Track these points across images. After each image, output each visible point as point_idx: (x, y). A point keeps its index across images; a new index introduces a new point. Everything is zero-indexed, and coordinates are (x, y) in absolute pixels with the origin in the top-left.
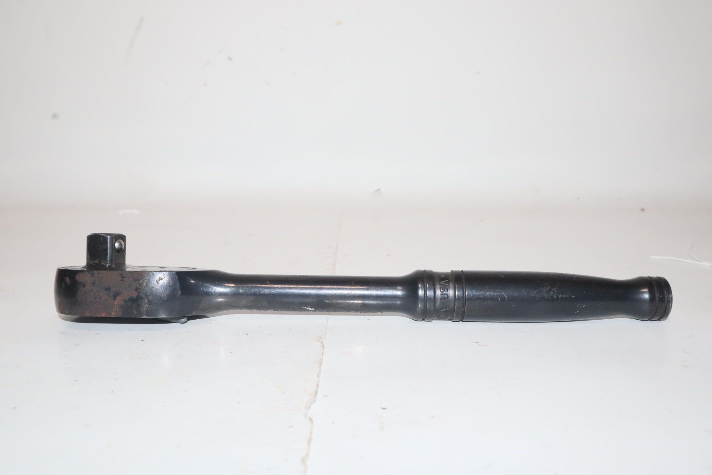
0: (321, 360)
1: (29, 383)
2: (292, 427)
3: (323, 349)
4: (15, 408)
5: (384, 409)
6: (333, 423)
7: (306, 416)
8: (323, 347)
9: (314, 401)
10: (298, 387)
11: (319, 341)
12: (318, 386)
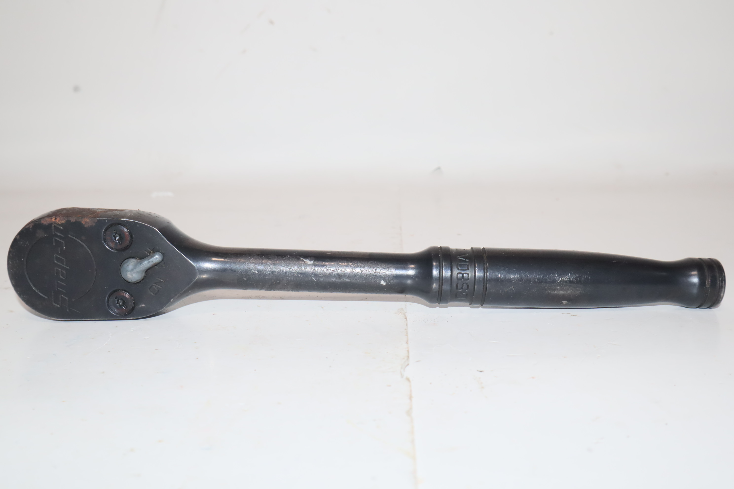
0: (406, 329)
1: (109, 352)
2: (390, 386)
3: (407, 320)
4: (103, 372)
5: (481, 371)
6: (431, 383)
7: (402, 376)
8: (406, 318)
9: (408, 365)
10: (387, 353)
11: (401, 313)
12: (408, 351)
